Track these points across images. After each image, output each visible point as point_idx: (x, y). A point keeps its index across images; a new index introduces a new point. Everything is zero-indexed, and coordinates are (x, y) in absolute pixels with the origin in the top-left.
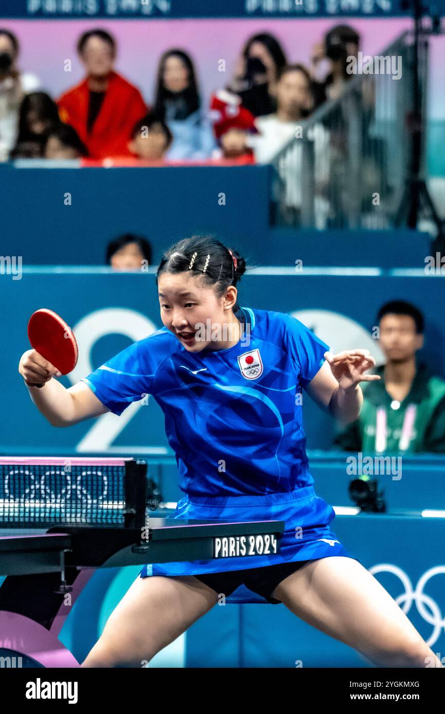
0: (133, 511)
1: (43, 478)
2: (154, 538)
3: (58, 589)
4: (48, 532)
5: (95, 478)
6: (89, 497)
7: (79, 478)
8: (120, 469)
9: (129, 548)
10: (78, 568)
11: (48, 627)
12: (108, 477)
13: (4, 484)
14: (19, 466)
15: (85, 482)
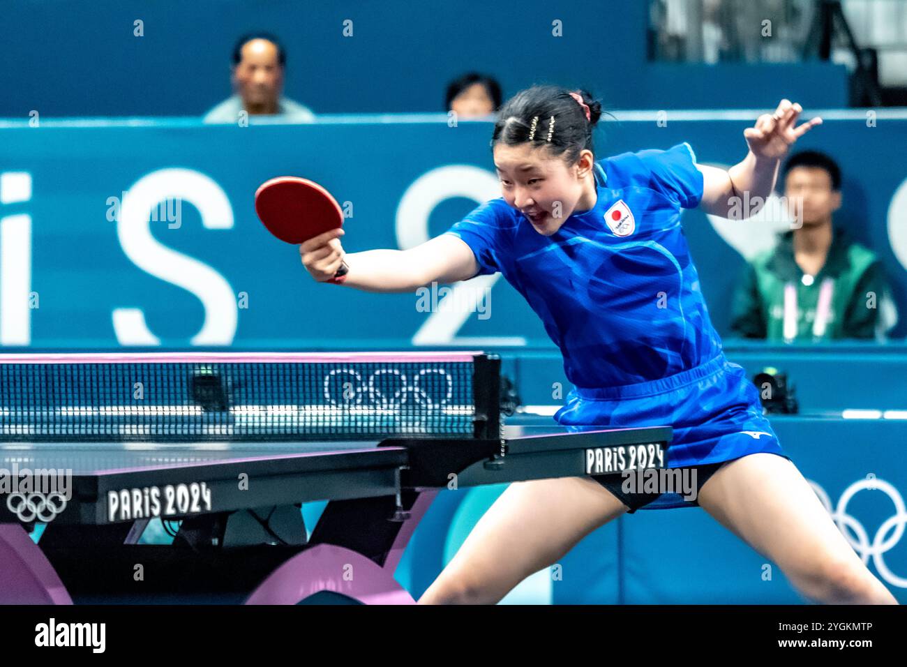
0: (485, 417)
1: (372, 378)
2: (511, 450)
3: (393, 516)
4: (379, 446)
5: (436, 377)
7: (417, 378)
9: (481, 463)
10: (418, 489)
11: (381, 562)
12: (452, 375)
13: (323, 386)
14: (342, 364)
15: (424, 383)
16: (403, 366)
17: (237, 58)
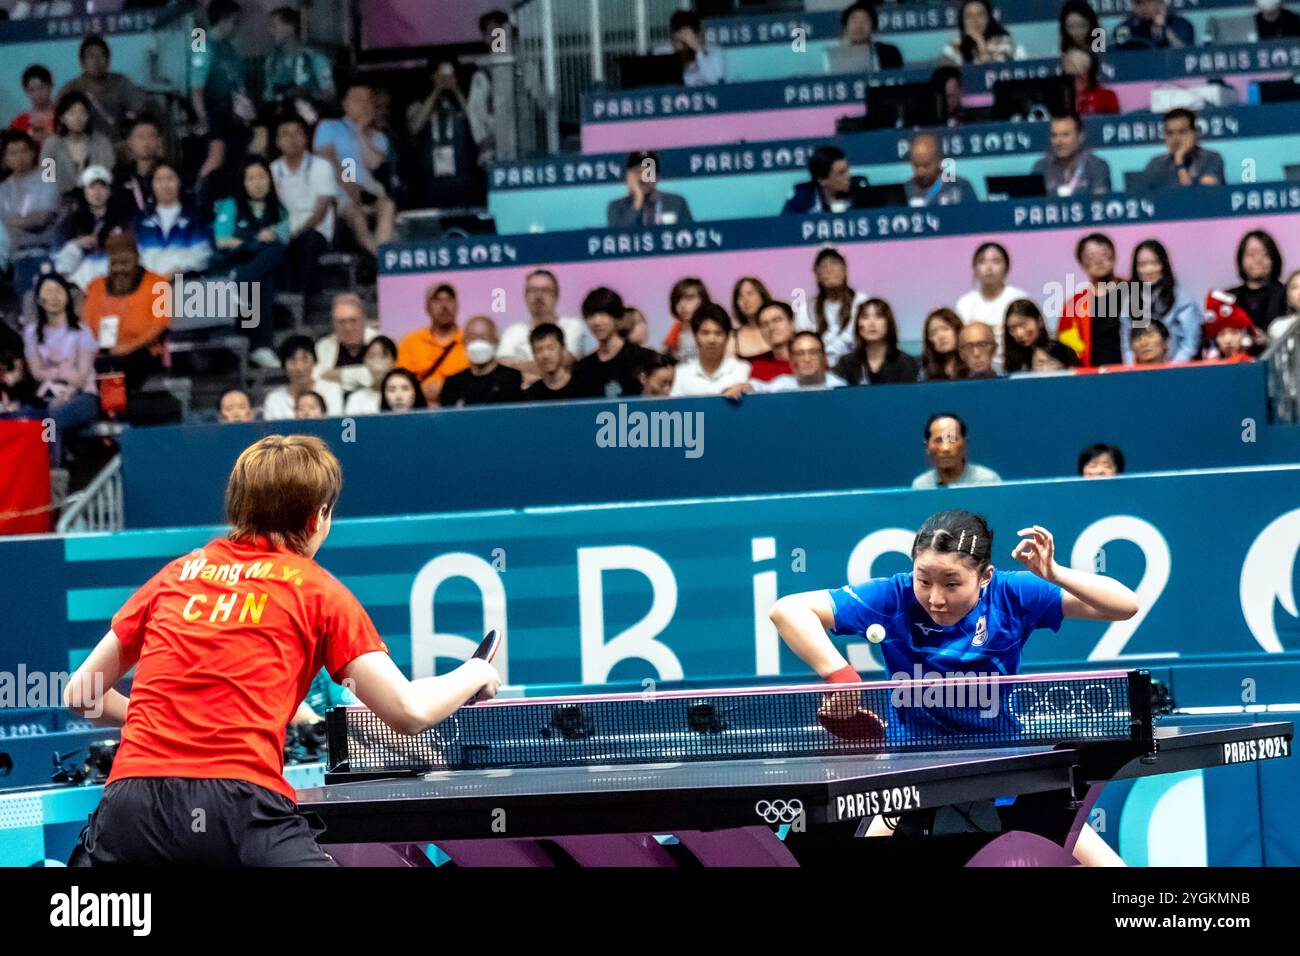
0: (1139, 722)
1: (1047, 694)
2: (1161, 748)
3: (1069, 805)
4: (1055, 749)
5: (1098, 691)
6: (1094, 710)
7: (1083, 692)
8: (1123, 680)
9: (1138, 759)
10: (1088, 783)
11: (1062, 843)
13: (1008, 703)
14: (1022, 684)
15: (1089, 696)
16: (1071, 683)
17: (928, 434)
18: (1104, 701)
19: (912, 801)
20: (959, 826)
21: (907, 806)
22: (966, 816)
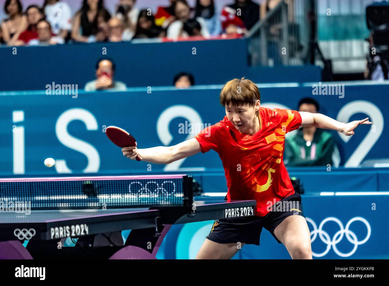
0: (187, 198)
1: (146, 185)
3: (155, 235)
4: (149, 209)
5: (169, 184)
7: (162, 184)
8: (181, 180)
9: (186, 215)
10: (164, 225)
11: (151, 252)
12: (175, 183)
14: (135, 180)
15: (165, 186)
16: (157, 180)
17: (97, 67)
18: (172, 188)
19: (85, 231)
20: (105, 243)
21: (82, 234)
22: (108, 239)
